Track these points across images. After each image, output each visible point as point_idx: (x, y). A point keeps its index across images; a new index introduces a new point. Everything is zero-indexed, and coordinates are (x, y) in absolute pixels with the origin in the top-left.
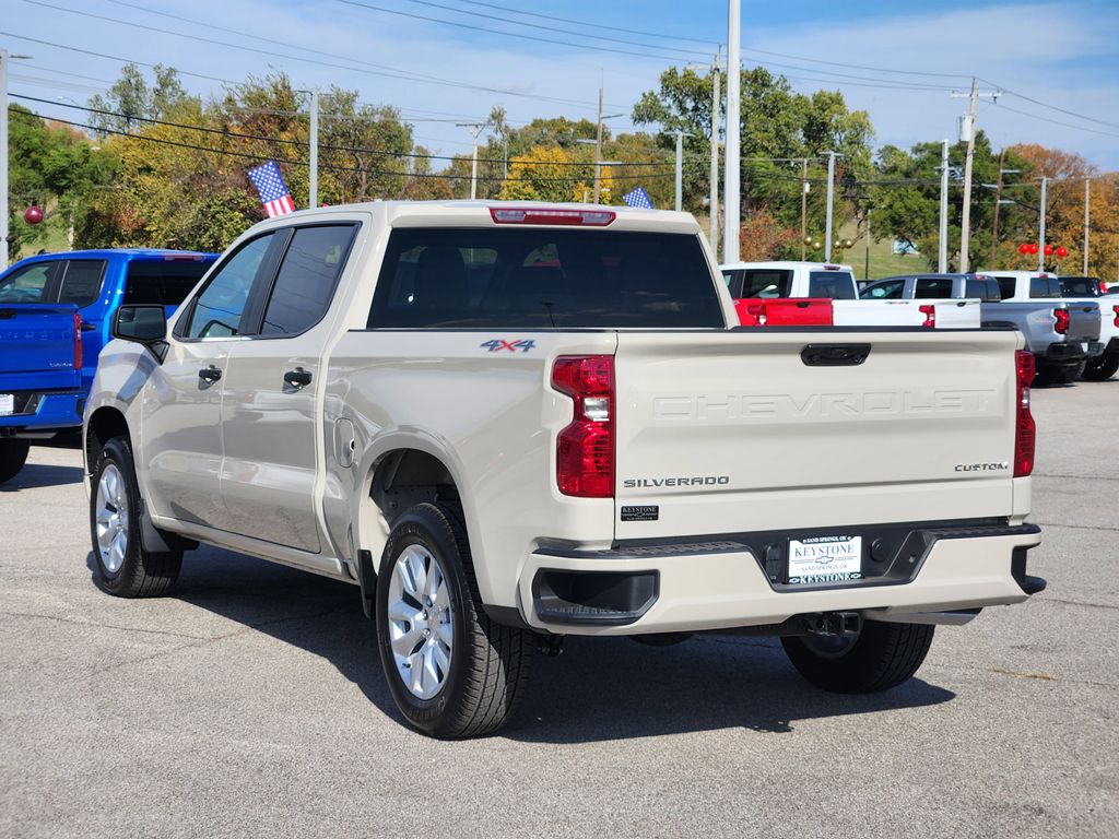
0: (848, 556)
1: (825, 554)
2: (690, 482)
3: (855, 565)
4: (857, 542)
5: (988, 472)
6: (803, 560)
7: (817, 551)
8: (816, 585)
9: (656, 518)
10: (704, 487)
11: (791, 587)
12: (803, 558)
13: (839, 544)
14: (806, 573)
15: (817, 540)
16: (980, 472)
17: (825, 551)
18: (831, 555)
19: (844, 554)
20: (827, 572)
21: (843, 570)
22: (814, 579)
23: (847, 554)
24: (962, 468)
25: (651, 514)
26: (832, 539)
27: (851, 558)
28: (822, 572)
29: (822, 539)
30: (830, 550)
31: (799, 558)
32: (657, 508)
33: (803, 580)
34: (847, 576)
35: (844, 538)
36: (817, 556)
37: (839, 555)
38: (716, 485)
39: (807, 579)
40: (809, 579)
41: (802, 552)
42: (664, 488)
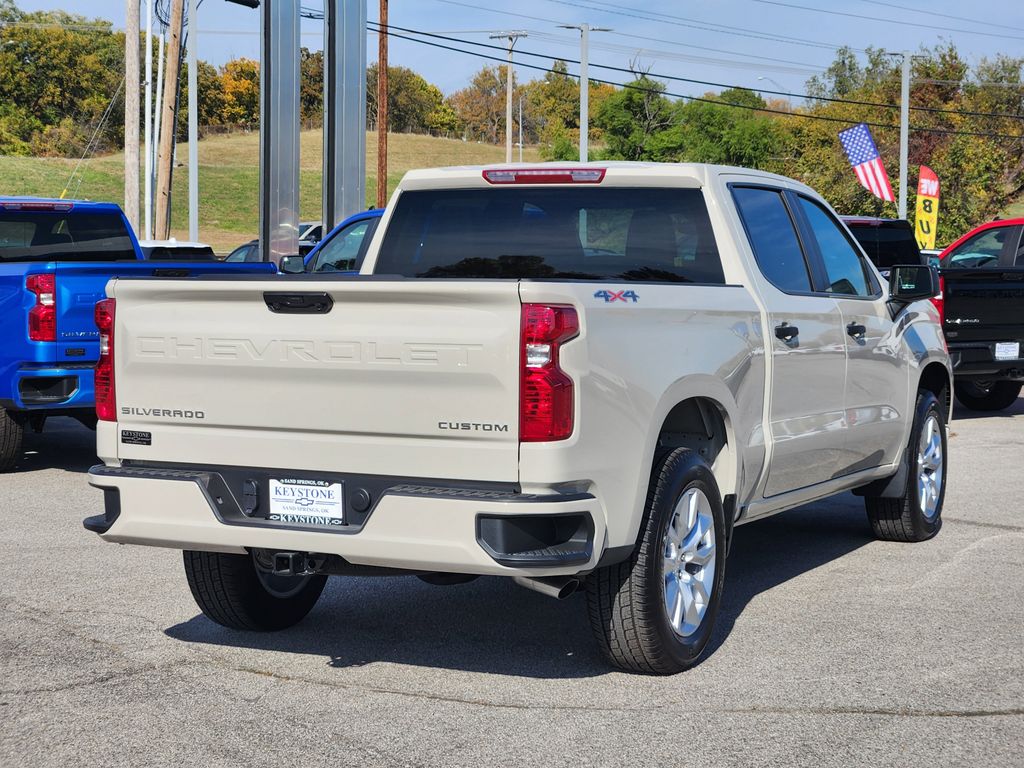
0: (329, 503)
1: (304, 496)
2: (172, 414)
3: (336, 511)
4: (336, 489)
5: (480, 433)
6: (283, 499)
7: (296, 493)
8: (296, 524)
9: (149, 443)
10: (184, 420)
11: (271, 523)
12: (282, 497)
13: (319, 488)
14: (286, 512)
15: (294, 481)
16: (472, 432)
17: (304, 493)
18: (310, 497)
19: (323, 499)
20: (308, 514)
21: (324, 515)
22: (293, 518)
23: (327, 500)
24: (447, 426)
25: (145, 439)
26: (309, 482)
27: (332, 504)
28: (302, 513)
29: (299, 481)
30: (309, 493)
31: (278, 496)
32: (150, 434)
33: (283, 518)
34: (327, 521)
35: (322, 483)
36: (296, 497)
37: (319, 499)
38: (195, 419)
39: (286, 518)
40: (290, 519)
41: (281, 491)
42: (151, 417)
